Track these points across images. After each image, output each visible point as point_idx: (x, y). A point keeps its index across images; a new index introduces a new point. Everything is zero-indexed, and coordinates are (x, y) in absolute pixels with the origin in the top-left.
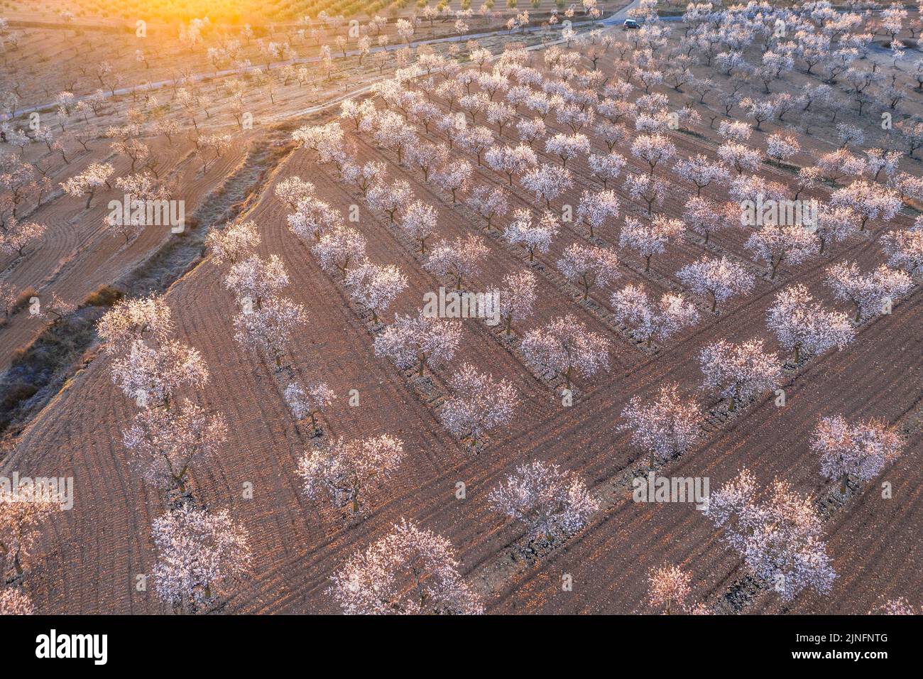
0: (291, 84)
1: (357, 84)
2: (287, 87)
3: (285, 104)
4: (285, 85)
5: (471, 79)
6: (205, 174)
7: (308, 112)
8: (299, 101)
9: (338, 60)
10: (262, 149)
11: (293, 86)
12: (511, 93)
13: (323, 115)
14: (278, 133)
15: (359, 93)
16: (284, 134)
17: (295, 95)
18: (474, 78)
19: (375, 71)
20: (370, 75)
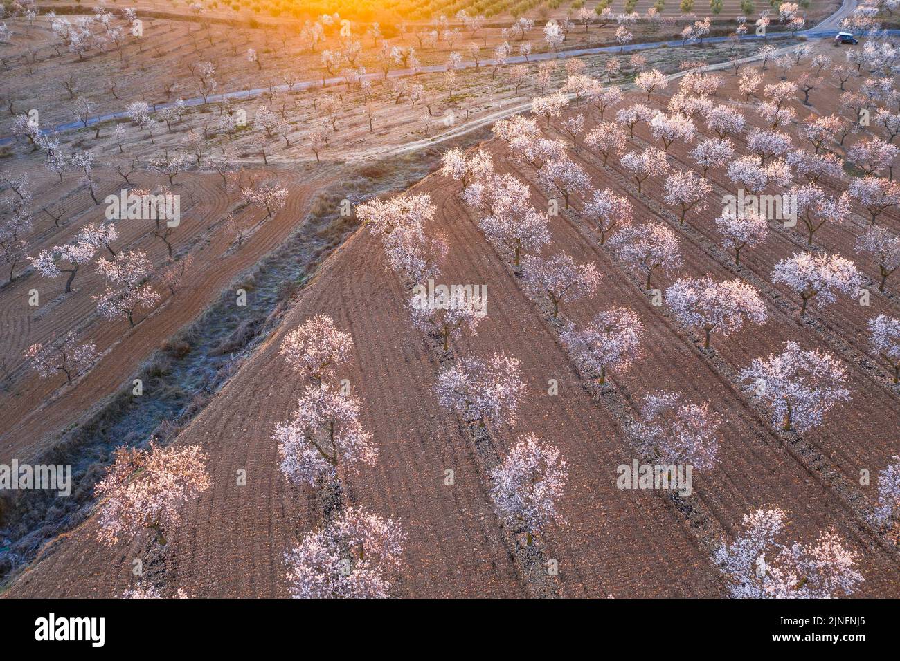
0: (404, 101)
1: (483, 108)
2: (397, 107)
3: (386, 134)
4: (397, 103)
5: (638, 117)
6: (240, 248)
7: (410, 148)
8: (405, 130)
9: (468, 71)
10: (329, 210)
11: (405, 106)
12: (700, 150)
13: (429, 154)
14: (362, 180)
15: (483, 122)
16: (369, 184)
17: (404, 119)
18: (642, 117)
19: (509, 90)
20: (502, 95)
